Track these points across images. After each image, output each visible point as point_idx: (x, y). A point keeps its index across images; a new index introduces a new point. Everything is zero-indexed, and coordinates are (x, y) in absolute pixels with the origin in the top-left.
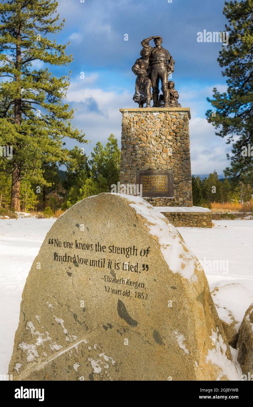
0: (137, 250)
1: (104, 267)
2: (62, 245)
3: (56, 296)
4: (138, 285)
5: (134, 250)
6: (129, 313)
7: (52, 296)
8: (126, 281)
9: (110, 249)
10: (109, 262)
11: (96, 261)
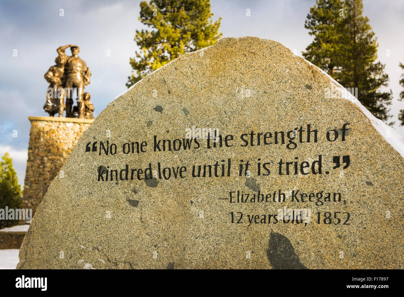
0: (316, 132)
1: (229, 175)
2: (120, 149)
3: (100, 248)
4: (325, 198)
5: (309, 132)
6: (302, 257)
7: (91, 249)
8: (288, 194)
9: (244, 140)
10: (241, 166)
11: (210, 167)
